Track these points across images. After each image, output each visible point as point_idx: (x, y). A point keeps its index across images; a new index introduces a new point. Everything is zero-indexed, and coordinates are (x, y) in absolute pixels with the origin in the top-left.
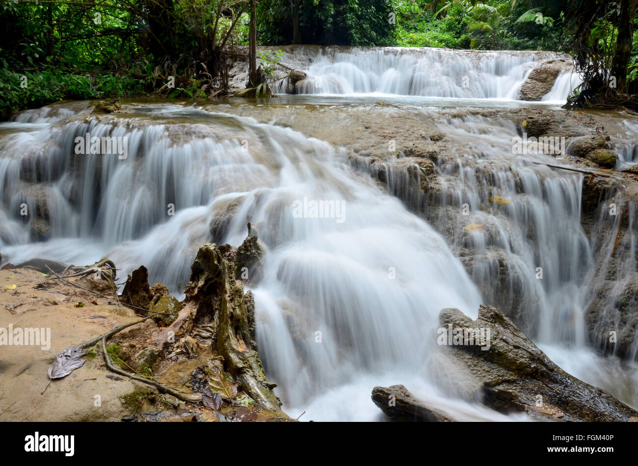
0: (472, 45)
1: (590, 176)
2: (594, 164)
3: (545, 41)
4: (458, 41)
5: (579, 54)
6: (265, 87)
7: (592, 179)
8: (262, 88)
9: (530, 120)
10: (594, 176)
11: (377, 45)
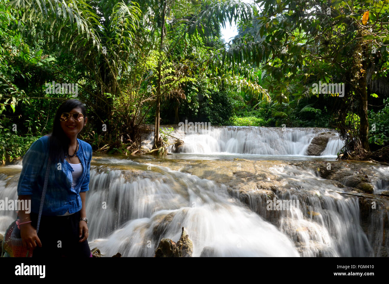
0: (276, 124)
1: (362, 198)
2: (362, 191)
3: (317, 122)
4: (266, 122)
5: (341, 130)
6: (163, 148)
7: (363, 199)
8: (162, 149)
9: (321, 167)
10: (364, 198)
11: (223, 125)
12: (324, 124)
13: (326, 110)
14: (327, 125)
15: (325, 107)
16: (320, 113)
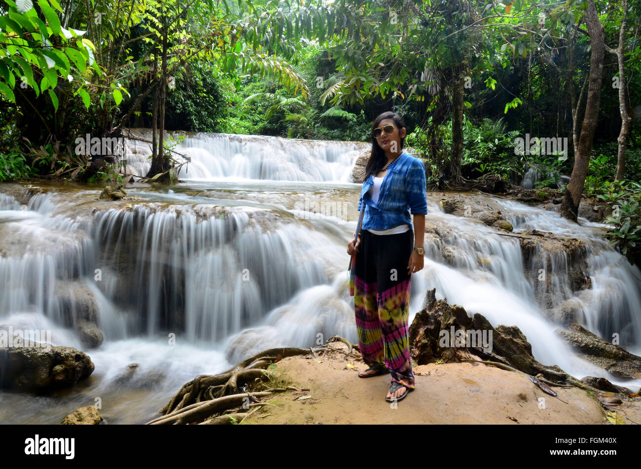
12: (360, 136)
13: (364, 116)
14: (364, 138)
15: (362, 112)
16: (355, 120)
